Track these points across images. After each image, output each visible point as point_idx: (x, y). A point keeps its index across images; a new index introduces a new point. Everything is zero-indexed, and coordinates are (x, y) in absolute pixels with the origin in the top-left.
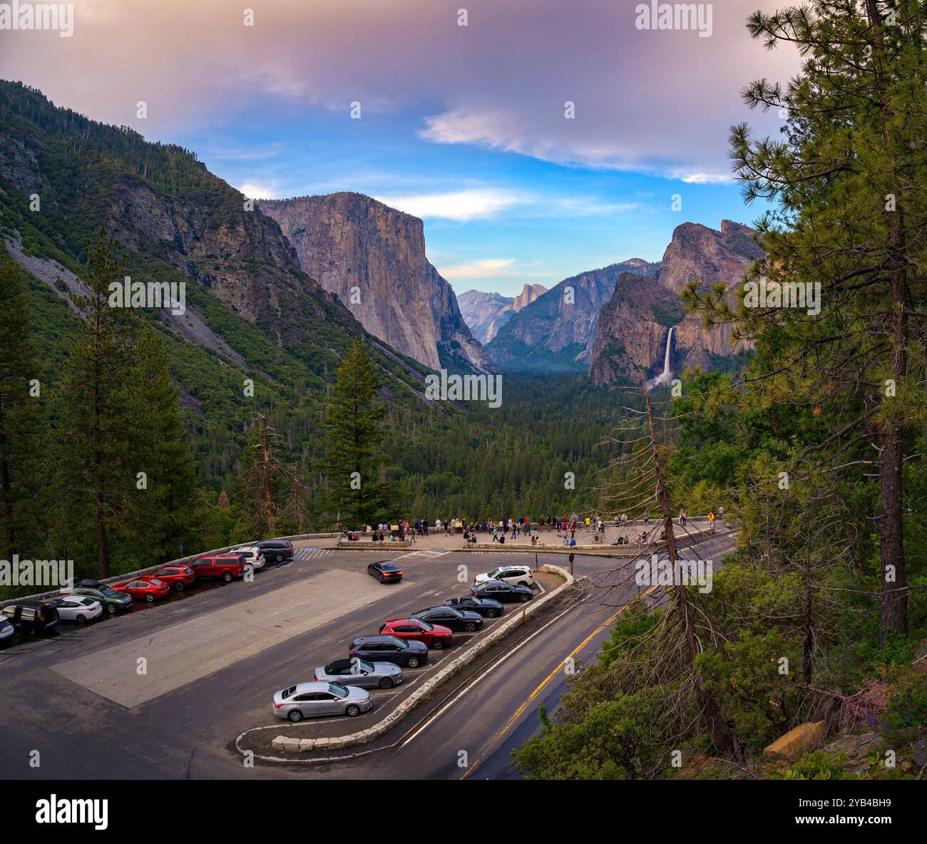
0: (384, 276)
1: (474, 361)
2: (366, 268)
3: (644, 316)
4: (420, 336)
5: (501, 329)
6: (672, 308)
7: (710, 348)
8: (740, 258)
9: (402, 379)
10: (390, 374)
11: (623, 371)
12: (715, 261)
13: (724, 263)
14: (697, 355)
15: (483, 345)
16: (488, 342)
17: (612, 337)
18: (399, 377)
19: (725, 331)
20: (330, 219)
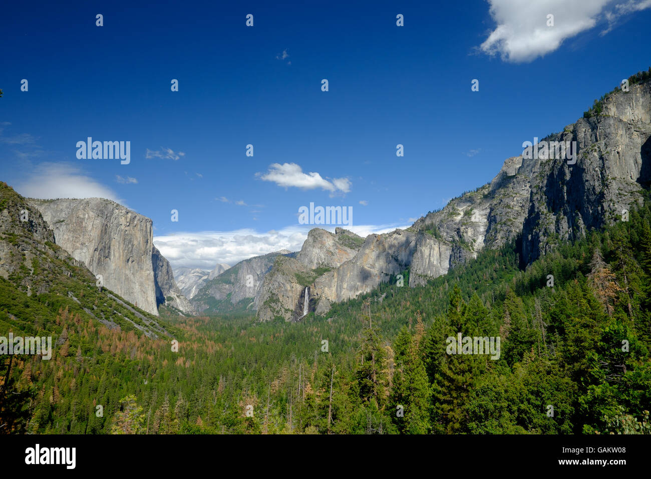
0: (121, 254)
1: (181, 309)
2: (109, 248)
3: (291, 280)
4: (144, 293)
5: (201, 290)
6: (307, 275)
7: (330, 298)
8: (346, 248)
9: (129, 318)
10: (120, 314)
11: (278, 312)
12: (332, 249)
13: (337, 251)
14: (323, 303)
15: (188, 299)
16: (191, 298)
17: (271, 292)
18: (126, 316)
19: (339, 288)
20: (84, 215)
